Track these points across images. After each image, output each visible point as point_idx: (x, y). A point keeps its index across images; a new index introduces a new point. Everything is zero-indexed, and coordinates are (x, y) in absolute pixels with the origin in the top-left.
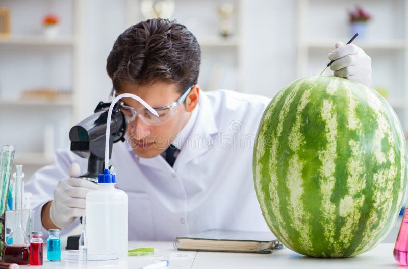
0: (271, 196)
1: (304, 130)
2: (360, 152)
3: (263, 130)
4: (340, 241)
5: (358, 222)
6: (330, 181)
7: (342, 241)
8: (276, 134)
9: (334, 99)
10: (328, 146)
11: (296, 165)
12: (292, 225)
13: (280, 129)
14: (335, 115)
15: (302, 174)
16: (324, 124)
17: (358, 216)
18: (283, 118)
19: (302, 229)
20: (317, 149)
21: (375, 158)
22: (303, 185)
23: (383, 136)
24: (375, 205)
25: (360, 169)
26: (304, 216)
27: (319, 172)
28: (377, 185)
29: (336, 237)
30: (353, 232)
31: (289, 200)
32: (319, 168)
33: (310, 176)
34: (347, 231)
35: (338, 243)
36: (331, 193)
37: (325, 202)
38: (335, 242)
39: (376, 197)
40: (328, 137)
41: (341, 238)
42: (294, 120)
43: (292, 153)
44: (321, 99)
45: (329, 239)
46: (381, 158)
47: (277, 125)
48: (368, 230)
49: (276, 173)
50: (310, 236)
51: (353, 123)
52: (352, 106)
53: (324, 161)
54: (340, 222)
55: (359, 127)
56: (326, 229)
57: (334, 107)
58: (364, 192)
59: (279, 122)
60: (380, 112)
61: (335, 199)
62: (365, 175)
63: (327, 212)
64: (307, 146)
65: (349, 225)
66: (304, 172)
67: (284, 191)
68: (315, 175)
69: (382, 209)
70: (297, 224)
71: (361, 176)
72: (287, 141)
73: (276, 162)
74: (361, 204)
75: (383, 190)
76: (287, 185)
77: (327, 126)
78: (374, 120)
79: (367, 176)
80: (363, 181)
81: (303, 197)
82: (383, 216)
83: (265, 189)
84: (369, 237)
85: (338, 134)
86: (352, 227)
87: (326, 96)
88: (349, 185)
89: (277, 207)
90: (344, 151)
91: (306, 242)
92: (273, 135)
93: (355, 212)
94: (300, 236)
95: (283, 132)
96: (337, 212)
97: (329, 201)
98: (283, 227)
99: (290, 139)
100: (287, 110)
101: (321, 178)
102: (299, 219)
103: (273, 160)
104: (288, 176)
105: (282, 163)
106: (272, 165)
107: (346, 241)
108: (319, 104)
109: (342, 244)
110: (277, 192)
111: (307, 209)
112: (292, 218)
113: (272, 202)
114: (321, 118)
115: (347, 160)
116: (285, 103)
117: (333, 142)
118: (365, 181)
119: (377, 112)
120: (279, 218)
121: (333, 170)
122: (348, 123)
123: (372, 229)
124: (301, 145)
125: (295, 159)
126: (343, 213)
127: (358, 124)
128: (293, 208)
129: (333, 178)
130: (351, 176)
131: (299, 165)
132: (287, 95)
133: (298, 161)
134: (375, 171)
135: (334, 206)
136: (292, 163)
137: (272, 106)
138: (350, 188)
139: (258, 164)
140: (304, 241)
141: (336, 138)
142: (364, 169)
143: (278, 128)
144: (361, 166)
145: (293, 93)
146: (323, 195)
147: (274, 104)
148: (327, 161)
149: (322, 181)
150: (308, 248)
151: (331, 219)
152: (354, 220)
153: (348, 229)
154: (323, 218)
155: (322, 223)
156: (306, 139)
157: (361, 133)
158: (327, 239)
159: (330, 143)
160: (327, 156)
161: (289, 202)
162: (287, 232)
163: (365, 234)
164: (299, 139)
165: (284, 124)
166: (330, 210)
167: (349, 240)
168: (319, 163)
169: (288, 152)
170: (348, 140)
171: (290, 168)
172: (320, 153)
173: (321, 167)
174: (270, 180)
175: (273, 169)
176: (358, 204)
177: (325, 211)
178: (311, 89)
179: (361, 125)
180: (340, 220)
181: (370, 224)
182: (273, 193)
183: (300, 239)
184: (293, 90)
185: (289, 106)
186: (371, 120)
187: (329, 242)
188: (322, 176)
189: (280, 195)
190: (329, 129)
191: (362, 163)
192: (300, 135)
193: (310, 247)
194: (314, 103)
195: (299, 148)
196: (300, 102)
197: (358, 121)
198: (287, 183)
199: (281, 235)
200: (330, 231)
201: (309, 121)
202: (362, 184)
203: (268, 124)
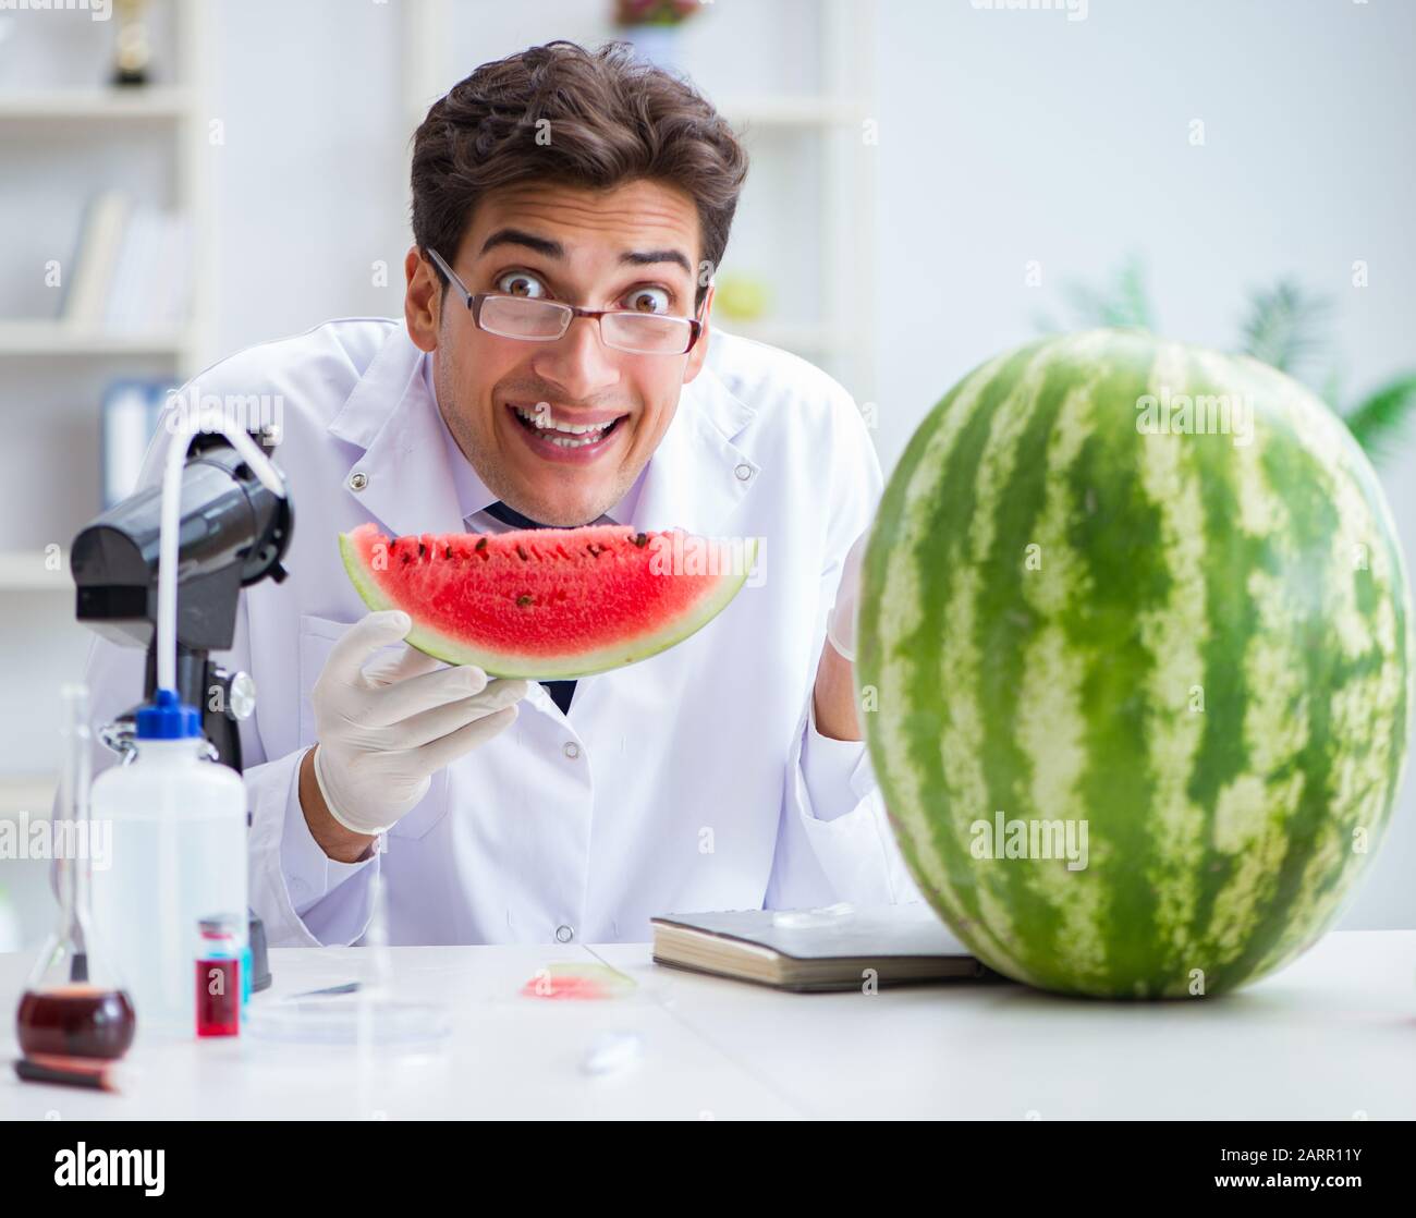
0: (952, 778)
1: (1082, 538)
2: (1289, 617)
4: (1208, 940)
5: (1275, 869)
6: (1186, 724)
7: (1216, 941)
8: (967, 552)
10: (1175, 596)
11: (1056, 667)
12: (1033, 885)
13: (984, 531)
14: (1193, 484)
15: (1077, 699)
16: (1154, 515)
17: (1278, 850)
18: (992, 491)
19: (1074, 898)
20: (1134, 608)
21: (1337, 637)
22: (1088, 740)
23: (1358, 555)
24: (1336, 806)
25: (1291, 680)
27: (1144, 695)
28: (1343, 736)
29: (1198, 927)
30: (1259, 906)
31: (1027, 793)
32: (1144, 676)
33: (1110, 707)
34: (1237, 902)
35: (1202, 948)
36: (1185, 769)
37: (1167, 802)
38: (1193, 946)
39: (1339, 779)
40: (1173, 566)
41: (1215, 928)
42: (1037, 501)
43: (1038, 622)
45: (1171, 932)
46: (1353, 637)
47: (969, 518)
48: (1308, 896)
49: (972, 697)
50: (1101, 924)
51: (1258, 511)
52: (1247, 449)
53: (1162, 652)
54: (1216, 871)
55: (1278, 527)
56: (1165, 898)
57: (1188, 454)
58: (1301, 761)
59: (975, 507)
60: (1340, 466)
61: (1204, 788)
62: (1305, 700)
63: (1174, 833)
64: (1098, 597)
65: (1245, 881)
66: (1090, 693)
67: (1007, 761)
68: (1132, 704)
69: (1354, 822)
70: (1054, 884)
71: (1293, 703)
72: (1015, 578)
73: (973, 655)
74: (1292, 804)
75: (1361, 750)
76: (1020, 742)
77: (1167, 525)
78: (1326, 497)
79: (1312, 705)
80: (1297, 721)
81: (1084, 785)
82: (1356, 846)
83: (926, 752)
84: (1306, 921)
85: (1209, 551)
86: (1255, 890)
88: (1252, 736)
90: (1233, 614)
91: (1084, 944)
92: (954, 552)
93: (1268, 834)
94: (1064, 925)
95: (999, 545)
96: (1206, 835)
97: (1179, 798)
98: (996, 892)
99: (1027, 568)
100: (1008, 461)
101: (1151, 712)
103: (960, 646)
104: (1025, 707)
105: (998, 659)
106: (958, 664)
107: (1230, 939)
108: (1131, 442)
109: (1213, 950)
110: (976, 765)
113: (953, 800)
114: (1143, 495)
115: (1242, 647)
116: (996, 436)
117: (1190, 581)
118: (1304, 721)
119: (1330, 467)
121: (1197, 685)
122: (1239, 511)
123: (1319, 893)
124: (1072, 595)
125: (1051, 647)
126: (1228, 838)
127: (1275, 515)
129: (1194, 714)
130: (1260, 703)
131: (1069, 667)
132: (996, 406)
133: (1064, 652)
134: (1337, 682)
135: (1197, 816)
136: (1041, 661)
137: (937, 447)
138: (1253, 747)
139: (893, 660)
140: (1074, 942)
141: (1203, 566)
142: (1303, 675)
143: (972, 531)
144: (1291, 666)
145: (1019, 399)
146: (1157, 776)
147: (945, 439)
148: (1175, 651)
149: (1156, 724)
150: (1087, 967)
151: (1183, 862)
152: (1263, 859)
153: (1241, 897)
154: (1153, 860)
155: (1151, 875)
156: (1092, 571)
157: (1285, 548)
158: (1163, 935)
159: (1181, 585)
160: (1173, 632)
161: (1026, 803)
162: (1010, 910)
163: (1296, 912)
164: (1065, 573)
165: (1000, 514)
166: (1182, 829)
167: (1241, 936)
168: (1141, 659)
169: (1022, 620)
170: (1245, 572)
171: (1031, 677)
172: (1146, 620)
173: (1151, 674)
174: (946, 720)
175: (962, 679)
176: (1281, 802)
177: (1164, 832)
178: (1093, 385)
179: (1285, 515)
180: (1216, 867)
181: (1315, 876)
182: (960, 769)
183: (1063, 935)
184: (1018, 390)
185: (1013, 448)
186: (1316, 499)
187: (1170, 944)
188: (1157, 708)
189: (990, 777)
190: (1174, 533)
191: (1296, 656)
192: (1067, 555)
193: (1097, 964)
194: (1112, 438)
195: (1064, 605)
196: (1053, 433)
197: (1274, 500)
198: (1020, 731)
199: (980, 919)
200: (1178, 906)
201: (1100, 507)
202: (1295, 733)
203: (929, 512)
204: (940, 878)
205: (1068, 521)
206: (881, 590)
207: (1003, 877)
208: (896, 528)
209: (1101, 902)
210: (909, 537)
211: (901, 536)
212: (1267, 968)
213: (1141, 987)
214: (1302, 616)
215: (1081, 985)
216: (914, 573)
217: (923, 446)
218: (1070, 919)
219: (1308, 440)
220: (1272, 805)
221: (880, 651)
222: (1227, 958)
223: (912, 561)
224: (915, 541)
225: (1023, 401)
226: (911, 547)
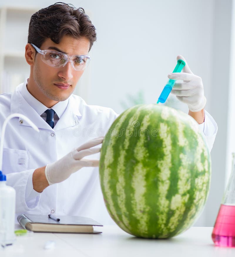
0: (118, 193)
1: (147, 145)
2: (187, 163)
4: (168, 227)
5: (182, 213)
6: (166, 183)
7: (170, 227)
8: (123, 147)
9: (168, 123)
10: (165, 158)
11: (140, 171)
12: (134, 215)
13: (127, 143)
14: (169, 135)
15: (144, 178)
16: (162, 141)
17: (183, 209)
19: (142, 218)
20: (157, 160)
21: (197, 167)
22: (146, 186)
23: (201, 151)
24: (195, 201)
25: (187, 175)
26: (144, 209)
27: (158, 177)
28: (197, 187)
29: (166, 224)
30: (179, 221)
31: (133, 196)
32: (158, 174)
33: (151, 180)
35: (167, 229)
36: (166, 193)
37: (161, 199)
38: (165, 228)
39: (196, 196)
40: (165, 152)
41: (170, 225)
42: (138, 138)
43: (137, 162)
44: (158, 122)
45: (161, 225)
46: (200, 167)
47: (124, 140)
48: (188, 219)
49: (123, 176)
50: (147, 223)
51: (182, 141)
52: (180, 129)
53: (162, 169)
54: (171, 213)
55: (186, 145)
56: (160, 218)
57: (169, 129)
58: (189, 192)
59: (125, 138)
60: (198, 133)
61: (169, 197)
62: (190, 180)
63: (163, 205)
64: (149, 157)
65: (176, 215)
66: (147, 176)
67: (129, 190)
68: (155, 179)
69: (198, 204)
70: (138, 214)
71: (188, 180)
72: (133, 153)
73: (124, 168)
74: (186, 200)
75: (200, 190)
76: (133, 186)
77: (164, 143)
78: (196, 139)
79: (192, 181)
81: (145, 195)
82: (199, 209)
83: (113, 187)
84: (188, 224)
85: (172, 149)
86: (178, 217)
87: (162, 121)
88: (179, 187)
89: (122, 201)
90: (176, 162)
91: (143, 227)
92: (121, 147)
93: (181, 206)
94: (139, 223)
95: (130, 146)
96: (169, 206)
97: (164, 198)
98: (126, 216)
99: (135, 151)
101: (159, 181)
102: (141, 211)
103: (121, 166)
104: (134, 179)
105: (129, 169)
106: (120, 170)
107: (173, 227)
108: (157, 127)
109: (169, 229)
110: (123, 190)
111: (148, 204)
112: (135, 209)
113: (118, 197)
114: (159, 137)
115: (178, 168)
116: (130, 124)
117: (168, 155)
118: (189, 184)
119: (197, 133)
120: (123, 209)
121: (169, 176)
122: (178, 141)
123: (191, 218)
124: (144, 157)
125: (140, 167)
126: (173, 207)
127: (185, 142)
128: (136, 203)
129: (168, 182)
130: (181, 180)
131: (143, 171)
132: (130, 118)
133: (142, 168)
134: (196, 176)
135: (168, 202)
136: (137, 170)
137: (118, 126)
138: (179, 189)
139: (107, 169)
140: (141, 226)
141: (170, 152)
142: (190, 175)
143: (124, 143)
144: (187, 173)
145: (135, 117)
146: (160, 194)
147: (119, 124)
148: (164, 169)
149: (160, 183)
150: (144, 232)
151: (164, 211)
152: (180, 211)
153: (176, 218)
154: (158, 211)
155: (158, 214)
156: (149, 152)
157: (187, 149)
158: (159, 226)
159: (166, 156)
160: (164, 165)
161: (133, 198)
162: (129, 220)
163: (186, 222)
164: (143, 152)
165: (130, 140)
166: (164, 205)
167: (175, 227)
168: (158, 170)
169: (134, 161)
170: (179, 154)
171: (135, 173)
172: (159, 162)
173: (160, 173)
174: (118, 181)
175: (121, 173)
176: (184, 200)
177: (161, 205)
178: (150, 115)
179: (187, 142)
180: (171, 212)
181: (190, 215)
182: (120, 191)
183: (139, 225)
184: (135, 115)
186: (194, 140)
187: (160, 228)
188: (160, 180)
189: (126, 193)
190: (165, 145)
191: (189, 171)
192: (144, 149)
193: (146, 231)
194: (153, 125)
195: (143, 159)
196: (142, 124)
197: (185, 139)
198: (133, 184)
199: (122, 221)
200: (163, 220)
201: (150, 139)
202: (188, 186)
203: (116, 139)
204: (114, 213)
205: (144, 142)
206: (105, 154)
207: (128, 213)
208: (109, 142)
209: (147, 219)
210: (111, 144)
211: (110, 143)
212: (179, 233)
213: (154, 236)
214: (190, 163)
215: (142, 235)
216: (112, 151)
217: (115, 125)
218: (141, 222)
219: (192, 127)
220: (182, 201)
221: (104, 167)
222: (172, 231)
223: (112, 149)
224: (113, 144)
225: (136, 117)
226: (112, 146)
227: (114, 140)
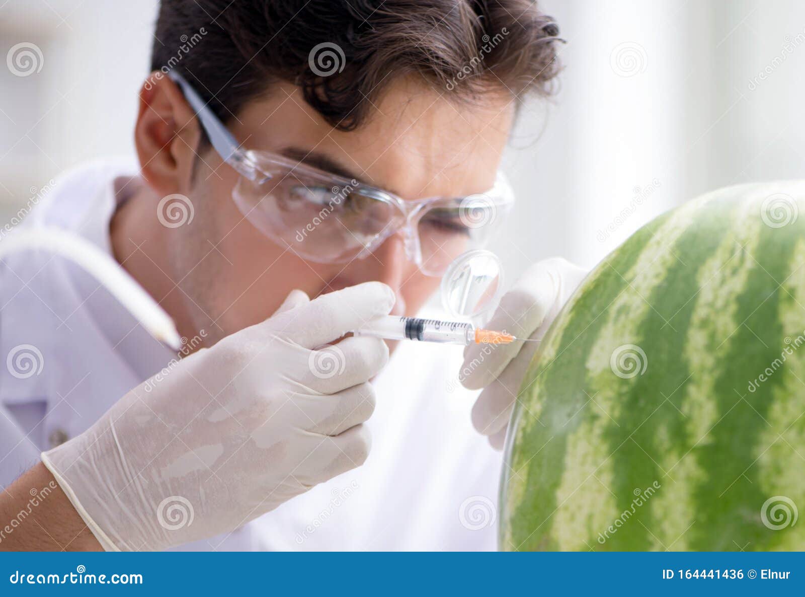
3: (594, 418)
8: (680, 435)
13: (702, 410)
18: (710, 361)
47: (682, 394)
59: (687, 380)
92: (662, 435)
95: (724, 427)
100: (727, 326)
116: (705, 297)
132: (701, 260)
137: (624, 310)
143: (685, 409)
145: (732, 252)
147: (634, 300)
165: (721, 388)
184: (727, 241)
185: (733, 308)
203: (625, 389)
211: (584, 416)
216: (606, 462)
223: (604, 448)
224: (604, 421)
225: (738, 253)
226: (597, 431)
227: (610, 393)
